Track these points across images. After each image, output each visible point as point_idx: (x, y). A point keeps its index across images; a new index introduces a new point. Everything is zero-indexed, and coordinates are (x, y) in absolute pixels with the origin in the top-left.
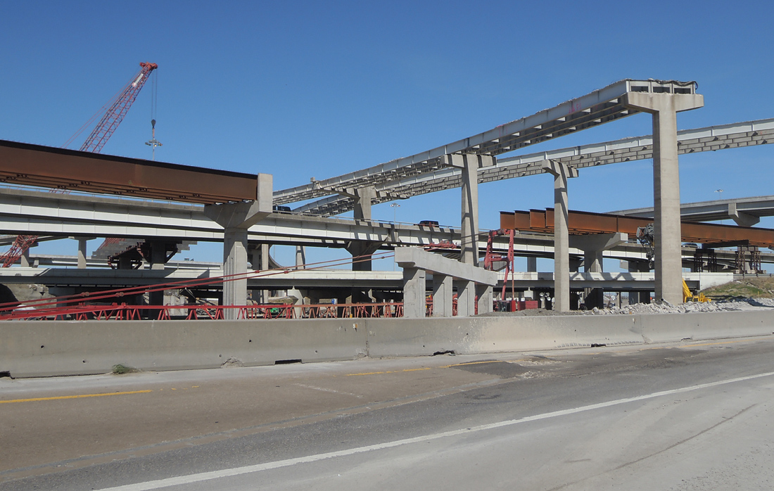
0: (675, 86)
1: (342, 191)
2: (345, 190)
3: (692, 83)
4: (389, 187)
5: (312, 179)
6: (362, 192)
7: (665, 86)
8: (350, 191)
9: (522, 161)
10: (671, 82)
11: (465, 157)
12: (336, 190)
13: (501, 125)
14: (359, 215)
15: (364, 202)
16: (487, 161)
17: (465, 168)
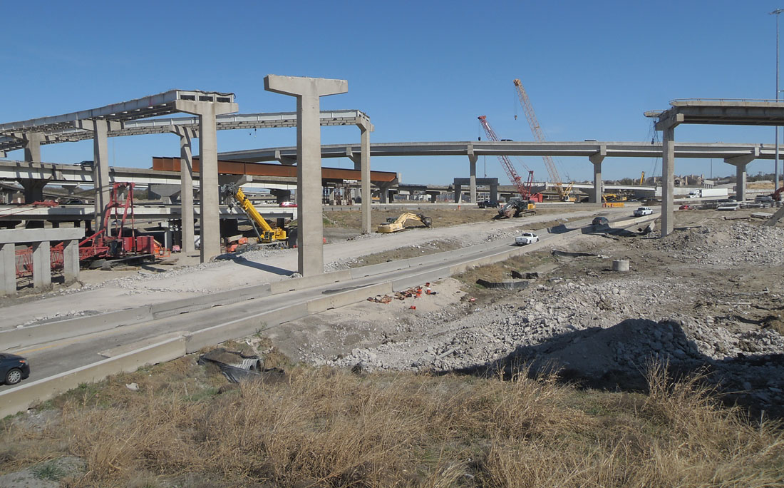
0: (219, 96)
1: (9, 134)
2: (13, 134)
3: (232, 94)
4: (57, 134)
6: (31, 137)
7: (209, 95)
8: (18, 135)
9: (155, 124)
10: (215, 93)
11: (95, 122)
12: (3, 133)
14: (28, 157)
15: (33, 144)
16: (115, 126)
17: (95, 131)
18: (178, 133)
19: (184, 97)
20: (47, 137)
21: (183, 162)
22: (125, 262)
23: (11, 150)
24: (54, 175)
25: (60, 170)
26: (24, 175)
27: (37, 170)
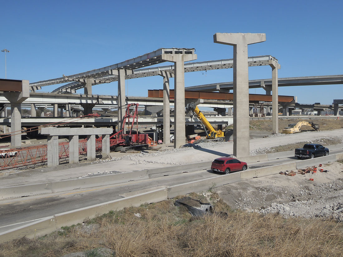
0: (186, 51)
1: (77, 80)
2: (79, 80)
3: (193, 49)
4: (100, 79)
5: (63, 75)
6: (87, 81)
7: (180, 50)
8: (82, 80)
9: (150, 71)
10: (183, 49)
11: (119, 71)
12: (75, 80)
13: (127, 60)
14: (86, 92)
15: (88, 85)
16: (129, 72)
17: (119, 76)
18: (162, 75)
19: (166, 52)
20: (95, 81)
21: (165, 92)
22: (132, 148)
23: (78, 89)
24: (98, 101)
25: (101, 98)
26: (84, 101)
27: (90, 99)
